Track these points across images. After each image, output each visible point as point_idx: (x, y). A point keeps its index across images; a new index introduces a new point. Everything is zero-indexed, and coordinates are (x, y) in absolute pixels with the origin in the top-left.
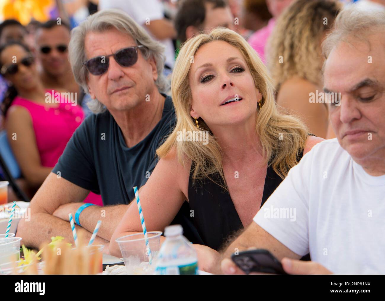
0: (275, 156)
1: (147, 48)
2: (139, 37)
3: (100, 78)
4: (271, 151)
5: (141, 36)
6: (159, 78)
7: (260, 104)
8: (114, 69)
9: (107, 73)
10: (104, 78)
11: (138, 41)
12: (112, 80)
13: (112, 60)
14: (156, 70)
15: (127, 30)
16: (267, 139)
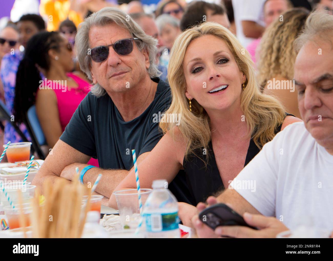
0: (257, 130)
1: (141, 40)
2: (135, 31)
3: (100, 64)
4: (254, 125)
5: (136, 31)
6: (151, 67)
7: (243, 85)
8: (113, 56)
9: (107, 60)
10: (104, 64)
11: (134, 35)
12: (111, 66)
13: (111, 50)
14: (149, 60)
15: (125, 24)
16: (250, 115)
